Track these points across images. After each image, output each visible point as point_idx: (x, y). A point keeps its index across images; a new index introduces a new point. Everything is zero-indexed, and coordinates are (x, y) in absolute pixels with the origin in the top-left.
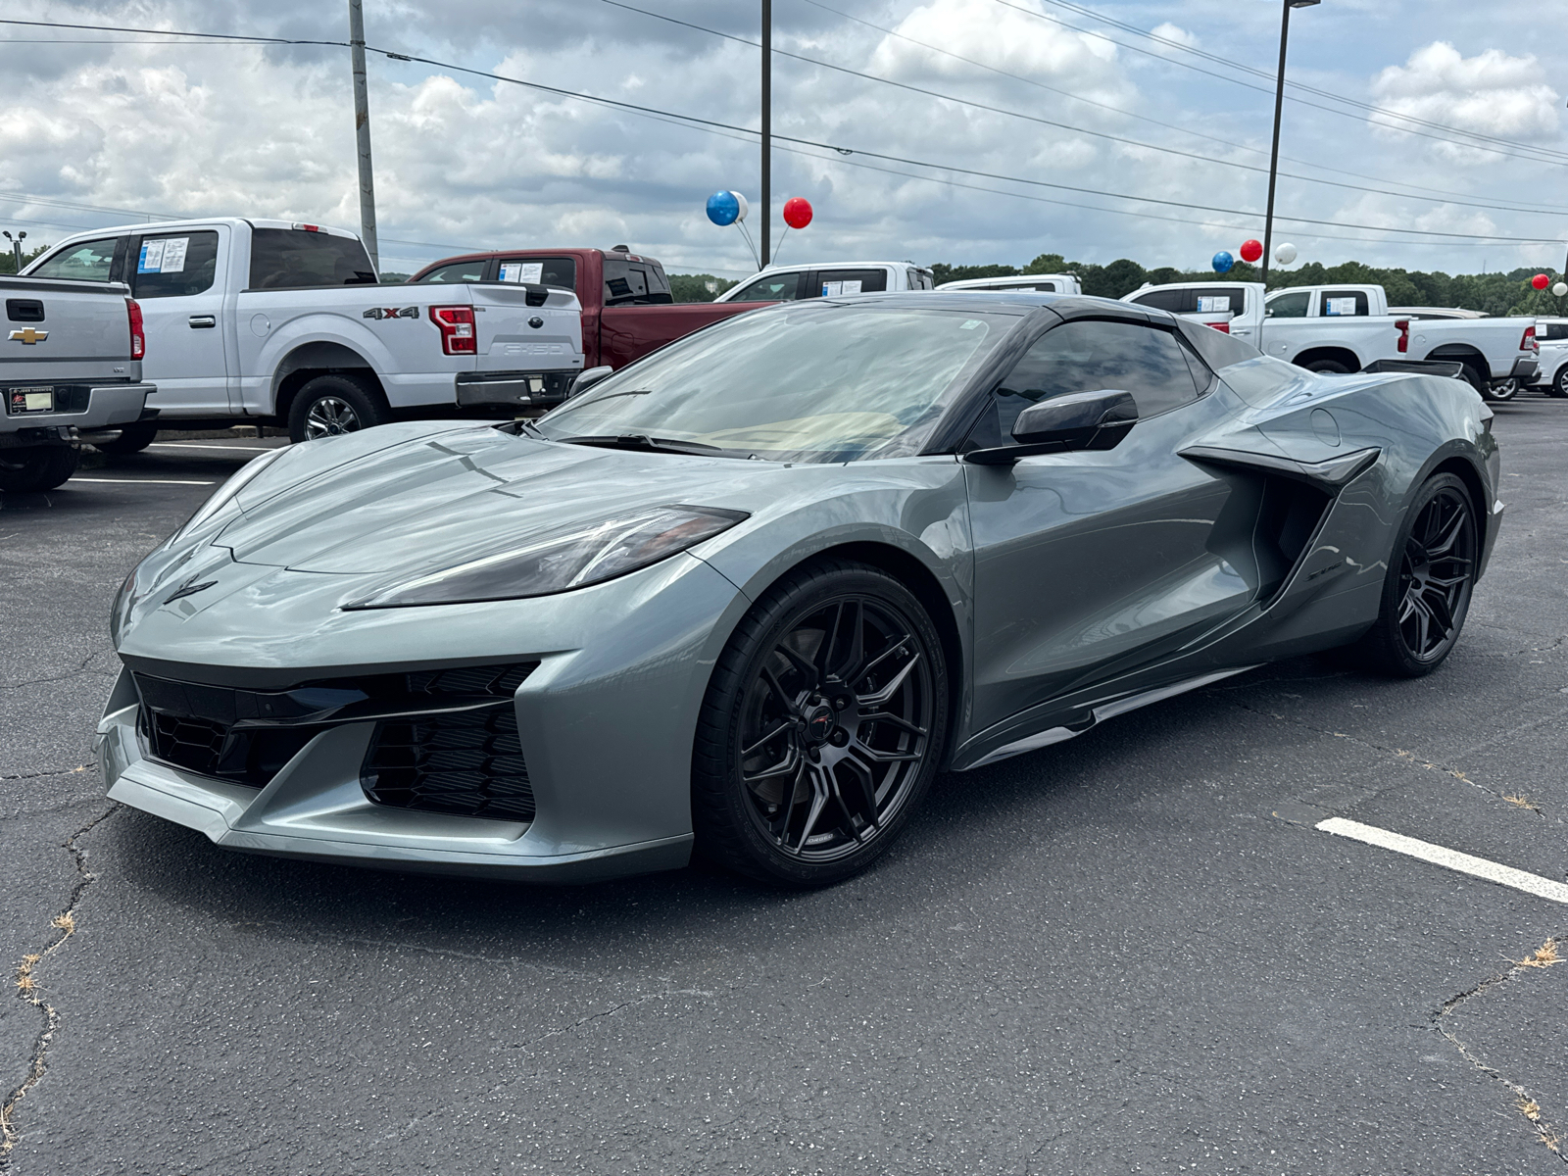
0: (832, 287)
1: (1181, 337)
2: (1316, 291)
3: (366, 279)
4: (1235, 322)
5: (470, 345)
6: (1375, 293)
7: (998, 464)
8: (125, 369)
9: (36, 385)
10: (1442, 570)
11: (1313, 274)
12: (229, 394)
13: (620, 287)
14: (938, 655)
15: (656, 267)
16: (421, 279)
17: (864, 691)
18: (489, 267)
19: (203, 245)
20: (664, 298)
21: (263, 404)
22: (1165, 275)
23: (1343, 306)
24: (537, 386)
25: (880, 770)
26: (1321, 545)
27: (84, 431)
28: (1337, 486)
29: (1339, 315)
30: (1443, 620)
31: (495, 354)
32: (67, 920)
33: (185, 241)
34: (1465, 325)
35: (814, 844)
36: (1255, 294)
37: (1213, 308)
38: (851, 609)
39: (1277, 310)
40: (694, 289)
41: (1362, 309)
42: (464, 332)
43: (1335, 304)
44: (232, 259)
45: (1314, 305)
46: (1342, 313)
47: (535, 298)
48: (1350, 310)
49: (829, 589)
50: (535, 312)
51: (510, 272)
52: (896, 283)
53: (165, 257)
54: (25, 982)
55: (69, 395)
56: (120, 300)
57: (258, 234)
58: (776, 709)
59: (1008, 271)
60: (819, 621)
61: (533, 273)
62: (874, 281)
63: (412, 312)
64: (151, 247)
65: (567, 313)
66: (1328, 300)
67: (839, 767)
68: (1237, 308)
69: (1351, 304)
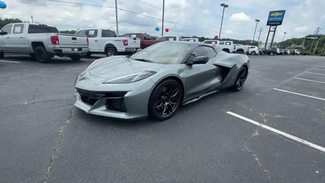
0: (170, 39)
1: (214, 49)
2: (225, 42)
3: (116, 36)
4: (216, 45)
5: (127, 45)
6: (232, 42)
7: (190, 65)
8: (87, 46)
9: (76, 48)
10: (242, 78)
11: (224, 40)
12: (99, 49)
13: (145, 38)
14: (181, 91)
15: (149, 36)
16: (122, 36)
17: (171, 95)
18: (130, 35)
19: (96, 32)
20: (150, 39)
21: (103, 51)
22: (207, 39)
23: (228, 44)
24: (135, 49)
25: (173, 105)
26: (229, 75)
27: (82, 53)
28: (231, 68)
30: (241, 84)
31: (130, 46)
32: (68, 121)
33: (94, 31)
34: (242, 47)
35: (164, 115)
36: (218, 42)
37: (213, 43)
38: (170, 85)
39: (220, 44)
40: (154, 38)
41: (230, 44)
42: (126, 43)
44: (100, 33)
45: (225, 43)
47: (135, 39)
49: (167, 82)
50: (135, 41)
51: (132, 36)
52: (177, 39)
53: (92, 33)
54: (61, 131)
55: (80, 49)
56: (86, 38)
57: (103, 30)
58: (160, 98)
59: (190, 38)
60: (166, 86)
61: (135, 36)
62: (175, 39)
63: (120, 40)
64: (90, 31)
65: (138, 41)
67: (168, 105)
68: (216, 43)
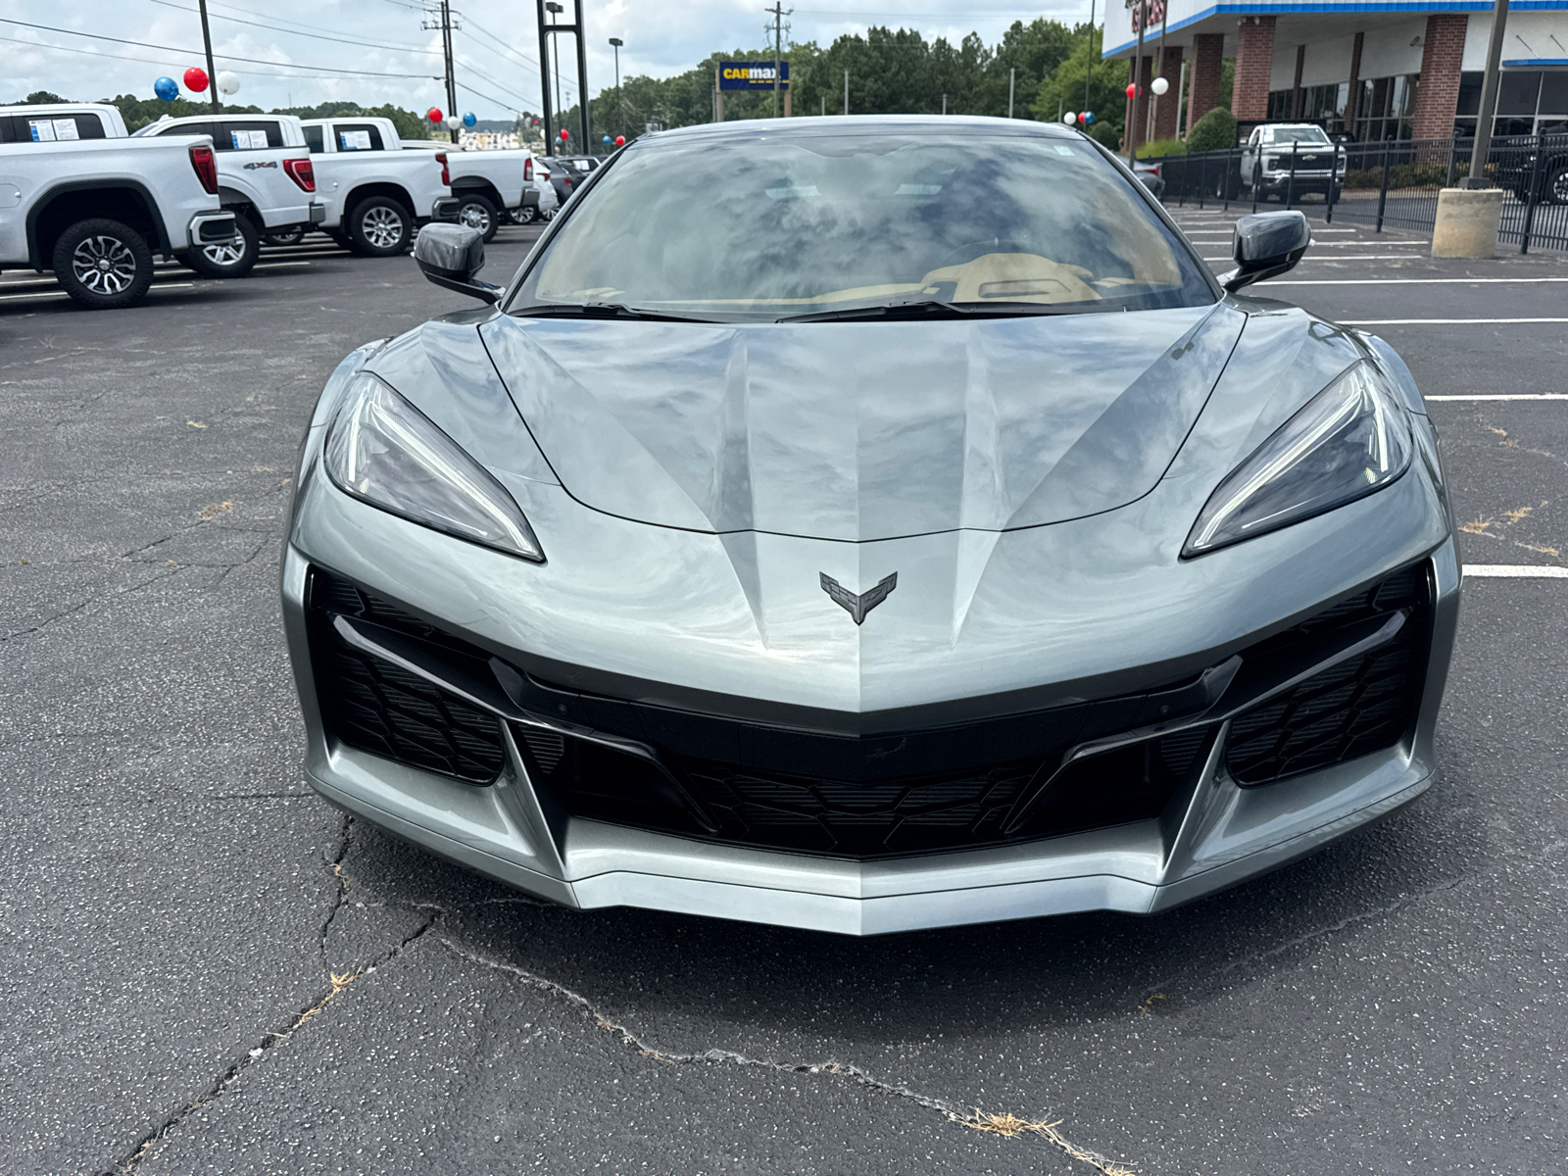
6: (385, 126)
23: (357, 140)
29: (355, 150)
41: (377, 142)
43: (351, 139)
46: (359, 147)
48: (366, 144)
66: (342, 134)
69: (364, 138)
